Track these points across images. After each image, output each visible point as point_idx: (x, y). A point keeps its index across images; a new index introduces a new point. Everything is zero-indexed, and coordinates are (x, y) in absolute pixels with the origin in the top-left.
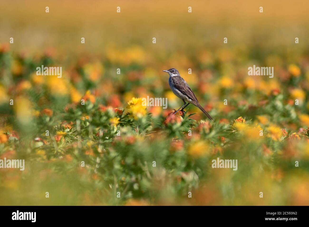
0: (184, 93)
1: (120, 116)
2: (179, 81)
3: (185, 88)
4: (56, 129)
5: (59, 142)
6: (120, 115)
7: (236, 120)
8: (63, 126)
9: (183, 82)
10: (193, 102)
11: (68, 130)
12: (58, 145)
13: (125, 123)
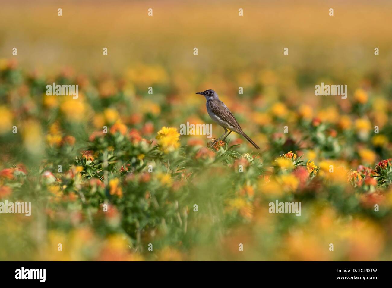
0: (224, 119)
2: (218, 106)
3: (225, 114)
7: (286, 155)
9: (223, 107)
10: (236, 129)
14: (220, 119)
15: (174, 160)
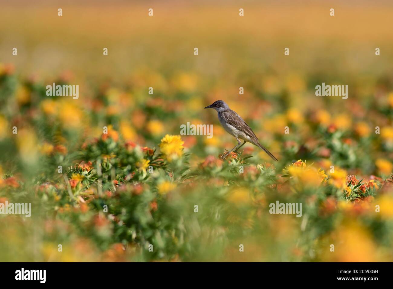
1: (151, 158)
4: (72, 170)
5: (75, 189)
6: (151, 155)
7: (295, 163)
8: (80, 168)
9: (237, 117)
10: (252, 139)
11: (87, 172)
12: (73, 192)
13: (157, 165)
14: (236, 129)
15: (177, 168)
